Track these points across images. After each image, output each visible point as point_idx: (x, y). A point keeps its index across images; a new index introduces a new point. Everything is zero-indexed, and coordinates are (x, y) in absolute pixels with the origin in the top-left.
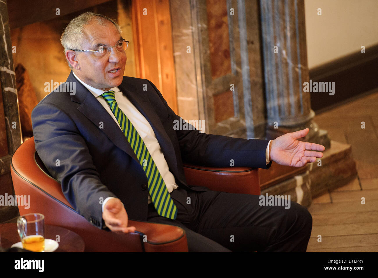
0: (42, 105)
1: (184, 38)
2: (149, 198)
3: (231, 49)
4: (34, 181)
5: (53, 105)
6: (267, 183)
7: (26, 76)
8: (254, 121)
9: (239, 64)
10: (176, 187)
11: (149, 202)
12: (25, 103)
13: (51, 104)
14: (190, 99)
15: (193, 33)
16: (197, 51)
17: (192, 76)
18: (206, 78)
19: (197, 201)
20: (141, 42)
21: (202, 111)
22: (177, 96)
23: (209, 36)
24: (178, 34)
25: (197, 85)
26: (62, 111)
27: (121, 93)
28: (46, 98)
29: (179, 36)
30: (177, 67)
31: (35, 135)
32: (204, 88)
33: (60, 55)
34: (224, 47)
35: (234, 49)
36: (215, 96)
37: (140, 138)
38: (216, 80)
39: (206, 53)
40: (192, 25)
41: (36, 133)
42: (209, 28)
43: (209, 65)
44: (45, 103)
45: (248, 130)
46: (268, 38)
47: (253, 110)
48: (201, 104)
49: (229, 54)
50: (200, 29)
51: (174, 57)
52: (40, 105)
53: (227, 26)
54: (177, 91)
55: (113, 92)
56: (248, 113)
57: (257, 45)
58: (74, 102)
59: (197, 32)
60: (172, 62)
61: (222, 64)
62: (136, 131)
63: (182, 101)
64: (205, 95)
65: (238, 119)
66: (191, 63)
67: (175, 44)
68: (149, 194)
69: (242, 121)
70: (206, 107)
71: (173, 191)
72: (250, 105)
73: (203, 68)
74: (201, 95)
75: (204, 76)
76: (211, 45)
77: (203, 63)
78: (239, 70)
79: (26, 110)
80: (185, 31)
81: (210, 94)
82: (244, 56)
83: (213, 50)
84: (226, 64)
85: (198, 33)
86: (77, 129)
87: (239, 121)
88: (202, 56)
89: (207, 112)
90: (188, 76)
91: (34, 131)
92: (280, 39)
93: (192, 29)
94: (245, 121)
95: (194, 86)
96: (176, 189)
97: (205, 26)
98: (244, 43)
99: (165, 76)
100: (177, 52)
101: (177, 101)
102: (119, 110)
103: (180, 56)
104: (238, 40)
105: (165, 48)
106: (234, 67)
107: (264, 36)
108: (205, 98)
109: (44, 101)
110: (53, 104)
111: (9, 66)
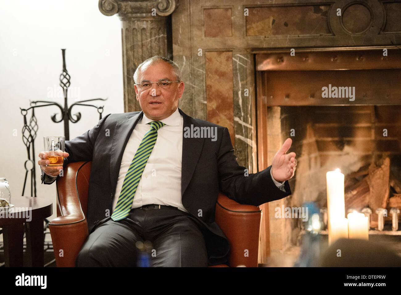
111: (242, 118)
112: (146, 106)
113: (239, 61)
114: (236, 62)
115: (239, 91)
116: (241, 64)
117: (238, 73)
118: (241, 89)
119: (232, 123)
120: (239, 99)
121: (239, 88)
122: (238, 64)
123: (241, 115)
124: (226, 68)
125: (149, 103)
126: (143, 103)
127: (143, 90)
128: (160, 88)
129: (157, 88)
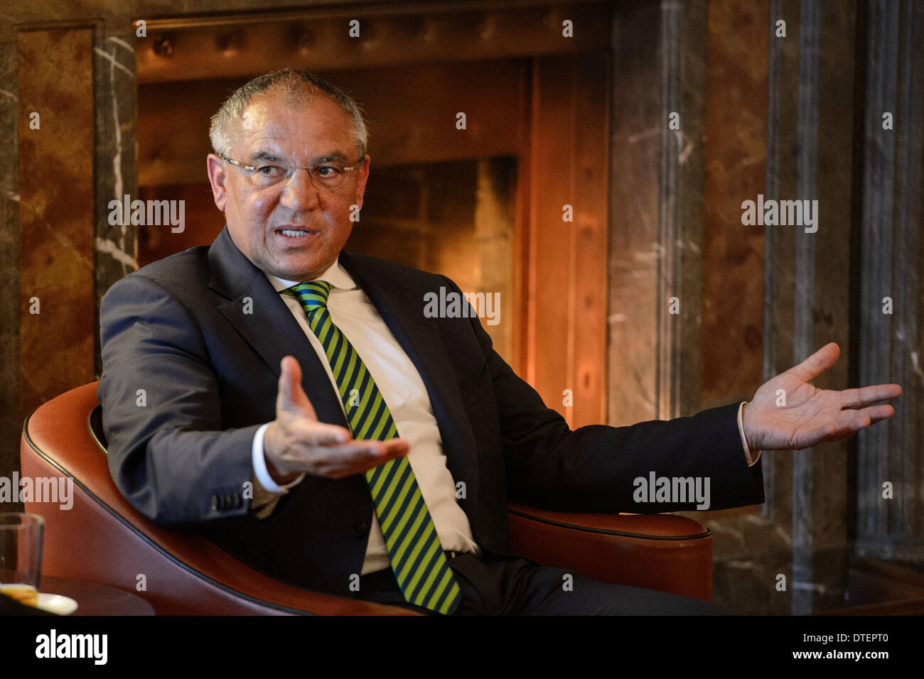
0: (128, 279)
1: (636, 275)
3: (767, 327)
8: (814, 534)
13: (152, 280)
15: (659, 261)
17: (649, 381)
20: (532, 286)
23: (705, 277)
24: (623, 264)
25: (658, 407)
26: (174, 298)
29: (626, 271)
30: (614, 353)
34: (746, 318)
35: (774, 328)
40: (659, 242)
42: (705, 256)
43: (696, 355)
45: (796, 559)
47: (814, 504)
49: (760, 340)
50: (679, 254)
51: (608, 327)
52: (124, 281)
53: (762, 262)
55: (326, 286)
56: (800, 514)
57: (842, 330)
58: (214, 291)
59: (670, 259)
60: (603, 341)
61: (736, 362)
65: (771, 521)
66: (649, 343)
67: (613, 291)
69: (780, 531)
72: (806, 490)
73: (678, 360)
75: (678, 382)
76: (708, 304)
80: (641, 257)
83: (712, 317)
85: (675, 264)
86: (205, 348)
87: (771, 527)
90: (638, 379)
92: (906, 321)
93: (658, 252)
94: (789, 532)
95: (650, 408)
97: (695, 248)
98: (805, 318)
99: (581, 381)
100: (617, 312)
102: (333, 326)
103: (623, 325)
104: (788, 305)
105: (589, 302)
107: (865, 308)
110: (156, 281)
111: (122, 242)
112: (262, 238)
113: (117, 59)
114: (106, 62)
115: (115, 155)
116: (121, 66)
117: (111, 97)
118: (120, 149)
119: (89, 259)
120: (114, 182)
121: (114, 145)
122: (112, 68)
123: (121, 233)
124: (76, 82)
125: (274, 230)
126: (256, 228)
127: (259, 186)
128: (315, 187)
129: (308, 187)
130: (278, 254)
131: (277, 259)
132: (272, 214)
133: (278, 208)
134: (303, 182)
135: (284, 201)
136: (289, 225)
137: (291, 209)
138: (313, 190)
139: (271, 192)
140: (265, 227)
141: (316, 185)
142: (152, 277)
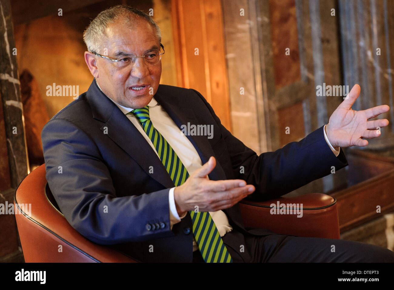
0: (55, 121)
1: (239, 35)
2: (194, 243)
3: (301, 50)
4: (45, 222)
5: (70, 122)
6: (349, 223)
7: (34, 86)
9: (311, 68)
10: (230, 229)
11: (194, 249)
12: (33, 120)
13: (67, 120)
14: (248, 114)
15: (250, 28)
16: (256, 52)
17: (250, 85)
18: (268, 87)
19: (257, 248)
20: (183, 41)
21: (263, 130)
22: (230, 110)
23: (272, 32)
24: (231, 30)
25: (256, 97)
27: (159, 107)
28: (60, 113)
29: (233, 33)
30: (231, 72)
31: (47, 161)
32: (266, 100)
33: (78, 58)
34: (291, 47)
35: (304, 50)
36: (280, 110)
37: (183, 167)
38: (281, 90)
39: (267, 55)
40: (250, 19)
41: (47, 157)
42: (271, 23)
43: (271, 70)
44: (59, 119)
46: (348, 35)
48: (262, 121)
49: (298, 55)
50: (260, 23)
51: (226, 61)
52: (53, 122)
53: (296, 19)
54: (230, 104)
55: (147, 108)
57: (334, 45)
58: (96, 119)
59: (256, 27)
60: (224, 67)
61: (289, 69)
62: (178, 157)
63: (237, 118)
64: (267, 109)
67: (228, 43)
68: (195, 240)
70: (269, 125)
71: (225, 235)
73: (264, 74)
74: (261, 109)
76: (274, 44)
77: (264, 67)
78: (311, 76)
79: (35, 130)
80: (240, 26)
81: (274, 107)
82: (318, 59)
83: (276, 50)
84: (294, 69)
85: (258, 29)
86: (100, 154)
88: (263, 58)
89: (269, 131)
90: (244, 84)
91: (45, 155)
92: (364, 36)
93: (249, 24)
95: (252, 98)
96: (230, 232)
97: (266, 20)
98: (317, 42)
99: (214, 85)
100: (230, 53)
101: (230, 117)
102: (155, 130)
103: (234, 59)
104: (309, 37)
105: (215, 48)
106: (304, 72)
107: (343, 32)
108: (268, 113)
109: (57, 117)
110: (69, 120)
111: (12, 73)
112: (123, 92)
118: (6, 29)
120: (6, 44)
121: (4, 27)
125: (128, 88)
126: (120, 88)
127: (119, 68)
128: (146, 65)
129: (144, 66)
130: (132, 99)
131: (132, 102)
132: (127, 80)
133: (130, 77)
134: (141, 64)
135: (133, 74)
136: (137, 85)
137: (137, 78)
138: (146, 66)
139: (126, 70)
140: (124, 86)
141: (146, 64)
142: (67, 119)
